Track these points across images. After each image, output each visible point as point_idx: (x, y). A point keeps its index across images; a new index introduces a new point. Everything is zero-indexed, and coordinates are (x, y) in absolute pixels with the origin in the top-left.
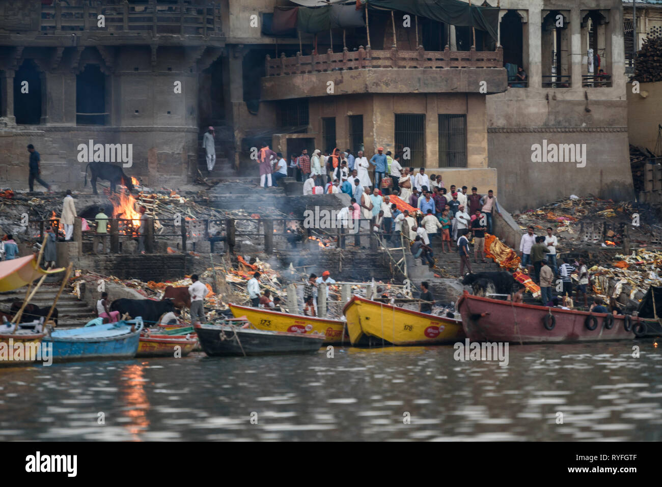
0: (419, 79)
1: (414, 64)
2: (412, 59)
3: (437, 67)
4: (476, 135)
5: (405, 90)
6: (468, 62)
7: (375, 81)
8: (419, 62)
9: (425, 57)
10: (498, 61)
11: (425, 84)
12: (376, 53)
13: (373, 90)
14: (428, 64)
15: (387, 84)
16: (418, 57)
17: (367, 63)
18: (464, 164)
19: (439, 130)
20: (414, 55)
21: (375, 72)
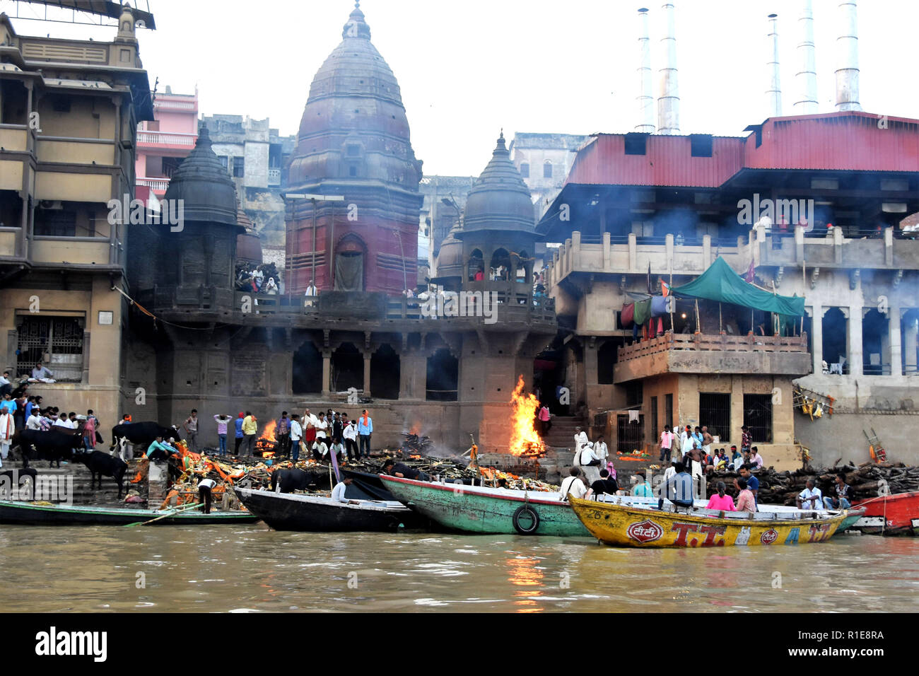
0: (721, 361)
1: (717, 347)
2: (716, 343)
3: (740, 351)
4: (782, 413)
5: (706, 370)
6: (772, 346)
7: (676, 361)
8: (723, 345)
9: (728, 341)
10: (803, 346)
11: (726, 365)
12: (679, 337)
13: (674, 370)
14: (731, 347)
15: (688, 364)
16: (721, 341)
17: (669, 345)
18: (770, 440)
19: (744, 408)
20: (718, 339)
21: (677, 353)
